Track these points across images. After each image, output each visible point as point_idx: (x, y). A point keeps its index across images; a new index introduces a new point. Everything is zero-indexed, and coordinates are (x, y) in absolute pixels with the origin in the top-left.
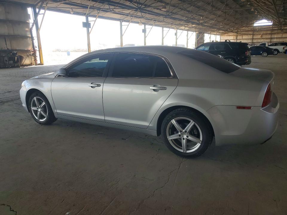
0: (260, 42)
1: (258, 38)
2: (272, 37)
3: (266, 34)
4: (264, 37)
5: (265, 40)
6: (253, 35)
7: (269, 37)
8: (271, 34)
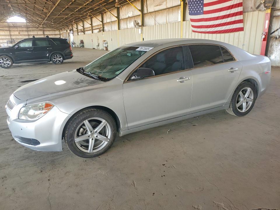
0: (18, 38)
1: (16, 34)
2: (29, 34)
3: (23, 31)
4: (22, 33)
5: (23, 37)
6: (10, 31)
7: (26, 33)
8: (28, 31)
